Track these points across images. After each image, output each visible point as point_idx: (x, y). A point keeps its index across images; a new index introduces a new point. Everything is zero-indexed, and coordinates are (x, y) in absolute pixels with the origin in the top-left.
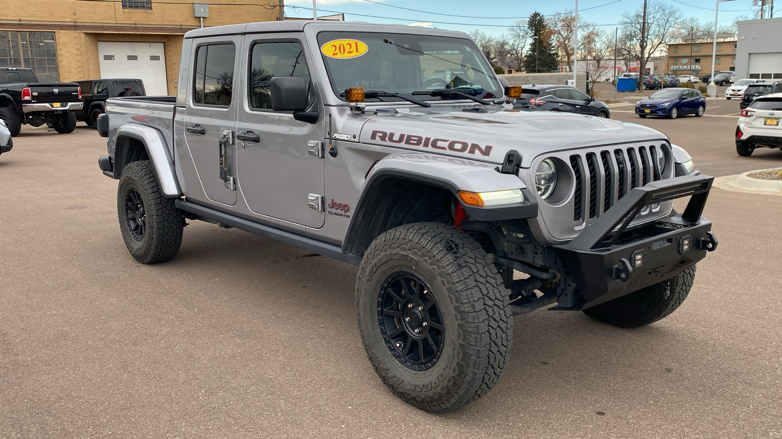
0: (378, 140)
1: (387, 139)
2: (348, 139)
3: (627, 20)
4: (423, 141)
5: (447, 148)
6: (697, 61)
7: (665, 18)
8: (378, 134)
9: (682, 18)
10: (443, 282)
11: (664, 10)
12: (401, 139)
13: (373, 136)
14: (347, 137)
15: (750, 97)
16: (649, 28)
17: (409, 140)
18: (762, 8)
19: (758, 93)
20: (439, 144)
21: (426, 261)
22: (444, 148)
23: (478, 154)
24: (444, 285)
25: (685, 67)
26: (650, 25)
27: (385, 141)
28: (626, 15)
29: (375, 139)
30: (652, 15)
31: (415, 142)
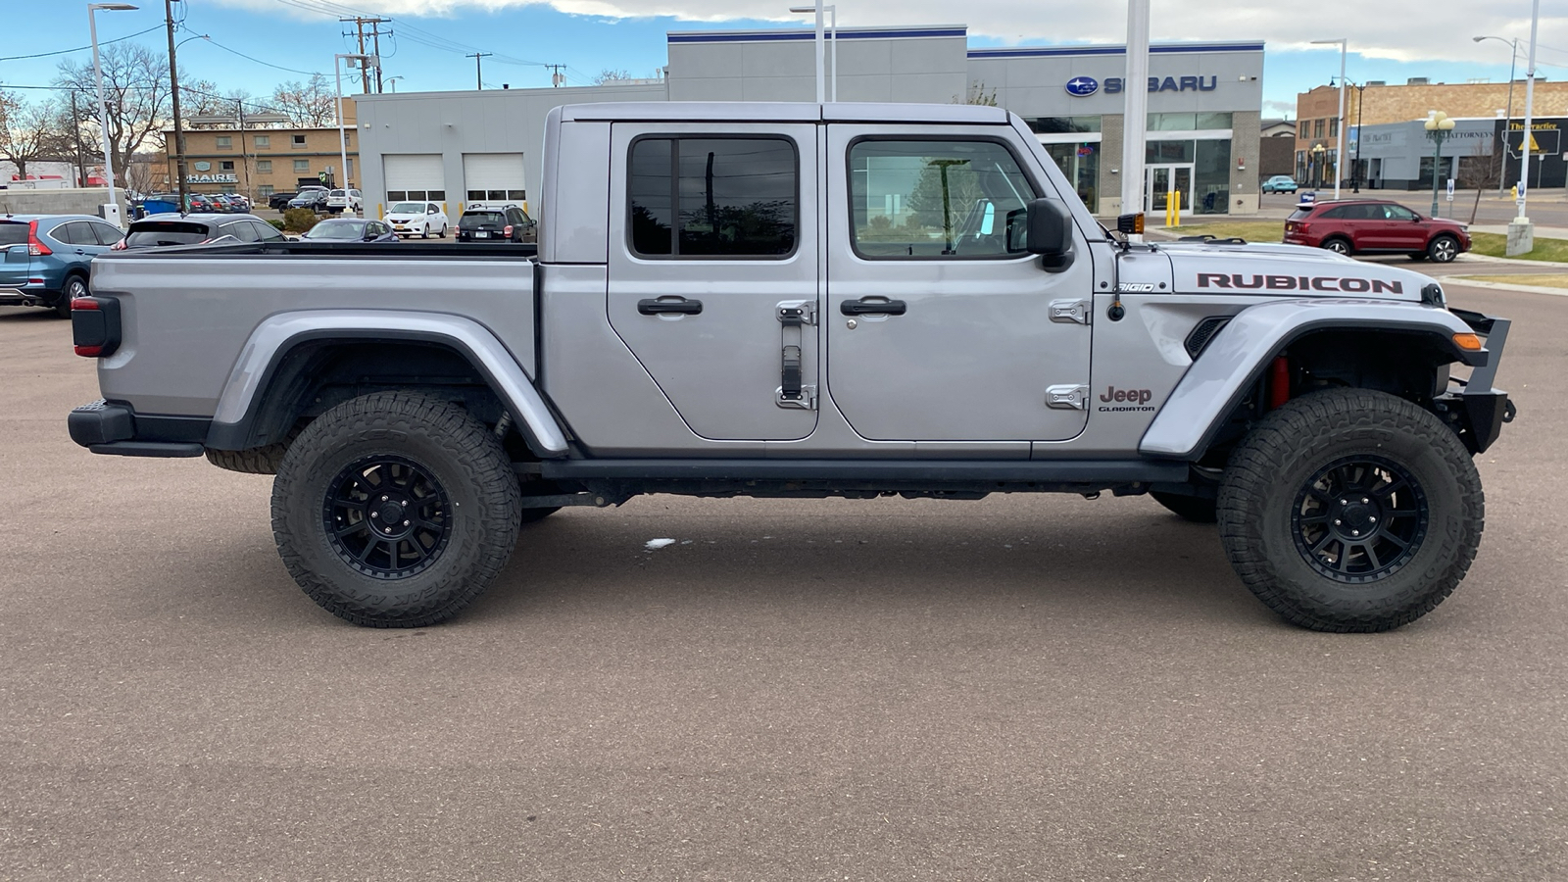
0: (1213, 287)
1: (1231, 283)
2: (1148, 290)
3: (70, 77)
4: (1298, 282)
5: (1339, 288)
6: (228, 166)
7: (152, 78)
8: (1210, 279)
9: (186, 78)
10: (1438, 451)
11: (146, 63)
12: (1258, 281)
13: (1203, 280)
14: (1148, 288)
15: (471, 233)
16: (121, 96)
17: (1272, 282)
18: (364, 72)
19: (482, 226)
20: (1325, 284)
21: (1407, 431)
22: (1336, 289)
23: (1386, 293)
24: (1440, 454)
25: (205, 177)
26: (122, 91)
27: (1229, 286)
28: (66, 67)
29: (1207, 285)
30: (124, 70)
31: (1286, 285)
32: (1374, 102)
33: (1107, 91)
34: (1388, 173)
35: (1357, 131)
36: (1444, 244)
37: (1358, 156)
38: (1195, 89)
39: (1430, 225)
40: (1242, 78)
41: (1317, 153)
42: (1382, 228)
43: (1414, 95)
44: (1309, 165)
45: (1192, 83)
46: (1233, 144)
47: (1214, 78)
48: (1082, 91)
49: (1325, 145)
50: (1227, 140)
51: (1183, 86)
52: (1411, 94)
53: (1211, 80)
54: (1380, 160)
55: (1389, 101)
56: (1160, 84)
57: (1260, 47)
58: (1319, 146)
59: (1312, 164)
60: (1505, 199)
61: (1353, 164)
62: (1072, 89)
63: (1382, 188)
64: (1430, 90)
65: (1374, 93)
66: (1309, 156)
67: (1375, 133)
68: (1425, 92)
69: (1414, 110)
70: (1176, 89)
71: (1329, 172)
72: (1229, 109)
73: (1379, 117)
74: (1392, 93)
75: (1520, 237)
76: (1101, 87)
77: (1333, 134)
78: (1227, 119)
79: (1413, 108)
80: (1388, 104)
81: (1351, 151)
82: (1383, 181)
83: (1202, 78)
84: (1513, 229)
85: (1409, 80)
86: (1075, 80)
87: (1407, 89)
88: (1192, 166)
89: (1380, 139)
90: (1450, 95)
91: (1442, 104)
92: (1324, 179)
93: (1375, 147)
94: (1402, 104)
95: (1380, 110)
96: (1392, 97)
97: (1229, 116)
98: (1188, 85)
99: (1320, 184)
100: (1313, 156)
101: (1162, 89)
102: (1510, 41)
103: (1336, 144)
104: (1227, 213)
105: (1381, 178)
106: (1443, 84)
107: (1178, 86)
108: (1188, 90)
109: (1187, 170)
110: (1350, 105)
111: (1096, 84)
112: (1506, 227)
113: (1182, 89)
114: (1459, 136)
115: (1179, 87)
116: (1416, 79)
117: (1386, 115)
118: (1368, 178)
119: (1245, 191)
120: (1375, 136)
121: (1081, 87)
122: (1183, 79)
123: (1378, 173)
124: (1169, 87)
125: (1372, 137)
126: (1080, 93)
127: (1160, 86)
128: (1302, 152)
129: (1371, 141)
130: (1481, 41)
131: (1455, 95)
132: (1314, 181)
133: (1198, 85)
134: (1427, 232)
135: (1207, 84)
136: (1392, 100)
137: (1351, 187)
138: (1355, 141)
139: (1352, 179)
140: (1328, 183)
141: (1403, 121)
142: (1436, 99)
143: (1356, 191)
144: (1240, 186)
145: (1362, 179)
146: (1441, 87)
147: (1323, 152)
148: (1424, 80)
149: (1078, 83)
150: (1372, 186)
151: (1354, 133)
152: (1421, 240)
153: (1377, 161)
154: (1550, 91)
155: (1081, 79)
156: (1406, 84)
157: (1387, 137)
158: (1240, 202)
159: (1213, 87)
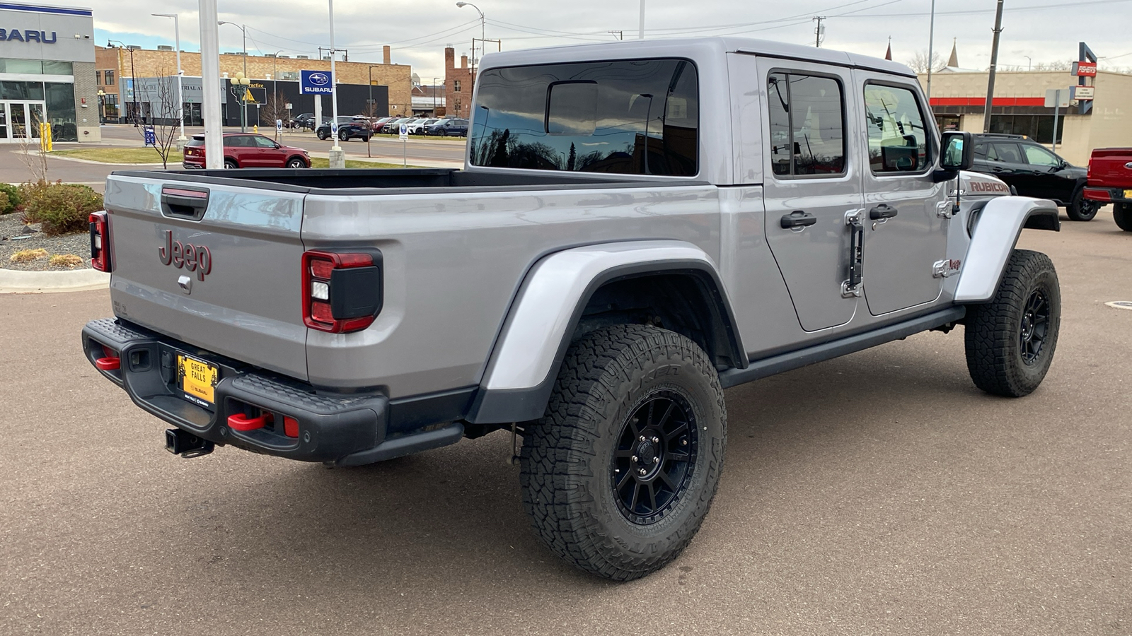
34: (155, 114)
35: (132, 81)
36: (296, 164)
37: (134, 100)
38: (38, 41)
39: (286, 151)
40: (77, 36)
42: (256, 152)
43: (164, 58)
45: (36, 36)
46: (75, 87)
47: (54, 34)
49: (104, 91)
50: (70, 84)
51: (28, 38)
52: (162, 57)
53: (51, 35)
54: (148, 103)
55: (148, 61)
56: (8, 34)
57: (88, 13)
58: (101, 91)
61: (130, 106)
63: (154, 124)
67: (144, 83)
70: (22, 40)
72: (71, 60)
73: (145, 73)
74: (148, 55)
75: (338, 160)
77: (108, 82)
78: (69, 67)
80: (148, 64)
81: (129, 96)
83: (43, 33)
84: (333, 154)
87: (159, 54)
88: (43, 103)
89: (147, 88)
91: (185, 66)
92: (105, 116)
96: (149, 58)
97: (70, 65)
98: (32, 37)
101: (10, 39)
102: (241, 27)
103: (115, 90)
104: (76, 141)
105: (151, 116)
107: (24, 37)
108: (33, 42)
109: (40, 106)
110: (119, 62)
112: (328, 154)
113: (28, 40)
115: (24, 39)
116: (164, 47)
117: (148, 71)
118: (141, 116)
119: (92, 124)
120: (143, 86)
122: (27, 32)
123: (149, 113)
124: (15, 38)
125: (141, 86)
127: (8, 36)
129: (141, 90)
133: (40, 38)
134: (285, 156)
135: (49, 38)
138: (132, 89)
140: (109, 119)
144: (85, 120)
145: (138, 116)
148: (170, 48)
150: (145, 122)
152: (282, 162)
153: (146, 104)
154: (252, 62)
156: (157, 49)
157: (152, 86)
158: (86, 133)
159: (54, 40)
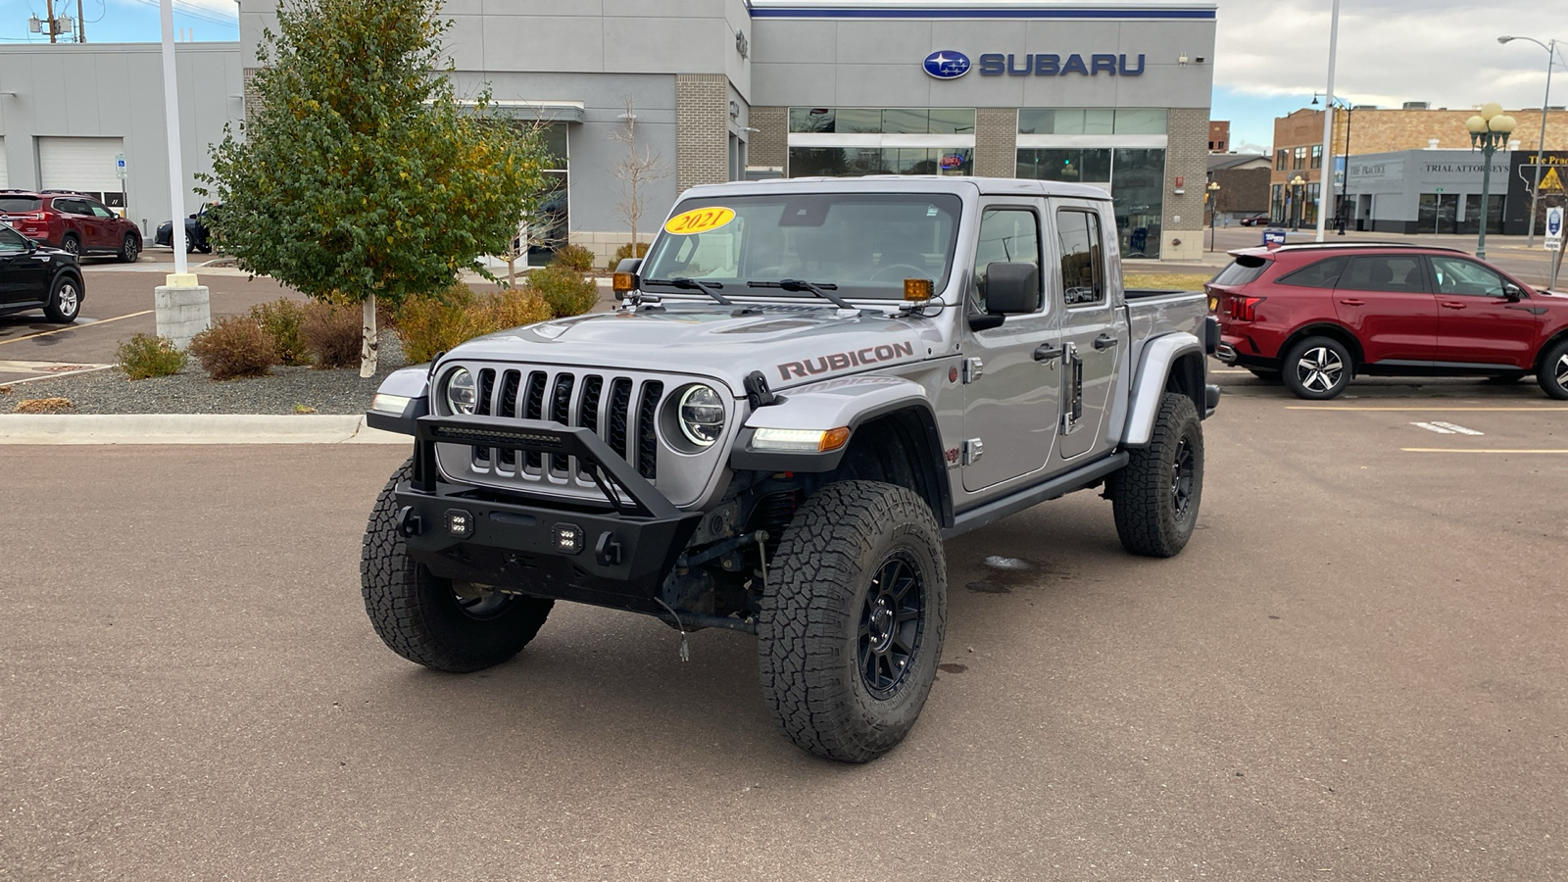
32: (1363, 128)
33: (984, 73)
34: (1379, 213)
35: (1344, 160)
37: (1344, 191)
38: (1112, 73)
40: (1183, 59)
41: (1295, 187)
42: (1427, 312)
43: (1411, 122)
44: (1286, 203)
45: (1108, 64)
46: (1168, 157)
47: (1142, 58)
48: (946, 71)
49: (1306, 178)
50: (1159, 150)
51: (1096, 68)
52: (1407, 120)
53: (1136, 61)
54: (1370, 195)
55: (1381, 127)
57: (1209, 14)
58: (1298, 178)
59: (1290, 199)
60: (1535, 248)
61: (1338, 201)
62: (933, 69)
63: (1373, 230)
64: (1430, 117)
65: (1364, 118)
66: (1287, 191)
67: (1365, 164)
68: (1424, 119)
69: (1411, 139)
70: (1084, 73)
71: (1309, 212)
73: (1370, 147)
74: (1385, 119)
76: (975, 67)
77: (1315, 165)
78: (1160, 119)
79: (1410, 136)
80: (1380, 132)
81: (1336, 184)
82: (1374, 221)
83: (1123, 57)
85: (1405, 105)
86: (936, 55)
87: (1403, 114)
89: (1371, 171)
90: (1454, 123)
91: (1444, 134)
92: (1303, 218)
93: (1364, 181)
94: (1397, 131)
95: (1371, 138)
96: (1386, 122)
97: (1165, 114)
98: (1104, 67)
99: (1298, 224)
100: (1291, 190)
101: (1064, 73)
102: (1546, 45)
103: (1319, 177)
104: (1157, 257)
105: (1371, 218)
106: (1445, 109)
107: (1088, 67)
108: (1103, 75)
110: (1335, 131)
111: (967, 62)
113: (1094, 73)
114: (1467, 169)
115: (1089, 70)
116: (1413, 104)
117: (1378, 143)
118: (1356, 217)
119: (1185, 226)
120: (1365, 168)
121: (945, 65)
122: (1096, 58)
123: (1368, 212)
124: (1074, 69)
125: (1361, 168)
126: (943, 75)
127: (1062, 67)
128: (1279, 186)
129: (1360, 174)
130: (1508, 43)
131: (1459, 123)
132: (1291, 220)
133: (1117, 67)
135: (1131, 65)
136: (1385, 126)
137: (1335, 228)
138: (1342, 172)
139: (1337, 218)
140: (1308, 223)
141: (1396, 150)
142: (1437, 127)
143: (1342, 233)
144: (1177, 218)
145: (1347, 220)
146: (1444, 113)
147: (1303, 186)
148: (1423, 105)
149: (941, 60)
150: (1360, 227)
151: (1340, 163)
152: (1519, 345)
153: (1367, 198)
155: (946, 54)
156: (1401, 107)
157: (1380, 168)
158: (1177, 243)
159: (1140, 71)
